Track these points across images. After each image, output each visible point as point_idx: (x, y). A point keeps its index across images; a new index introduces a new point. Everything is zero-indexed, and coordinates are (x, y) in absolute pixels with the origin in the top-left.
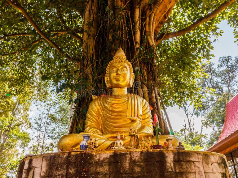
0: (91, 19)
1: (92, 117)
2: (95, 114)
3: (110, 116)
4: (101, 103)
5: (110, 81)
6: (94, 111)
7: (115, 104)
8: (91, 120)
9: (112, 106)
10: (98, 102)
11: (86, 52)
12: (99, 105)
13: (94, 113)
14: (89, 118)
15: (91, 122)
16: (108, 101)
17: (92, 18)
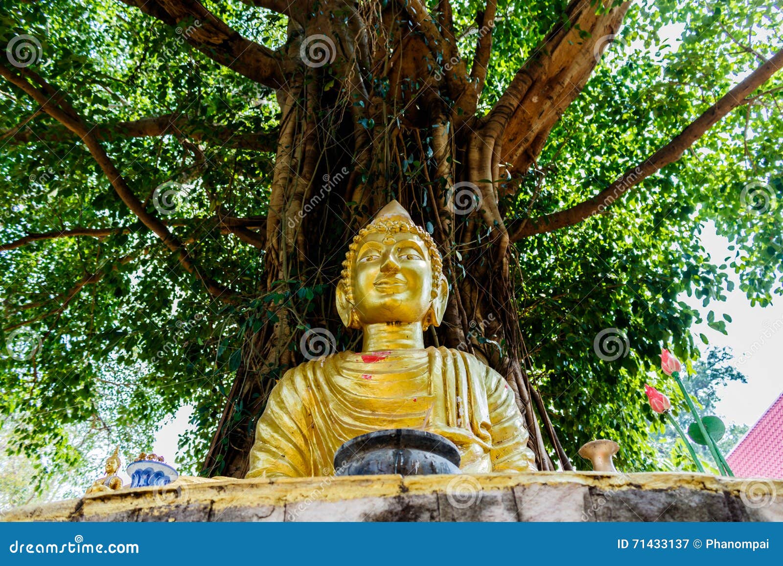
0: (296, 155)
1: (276, 435)
2: (290, 423)
3: (357, 423)
4: (316, 380)
5: (355, 299)
6: (288, 413)
7: (375, 377)
8: (274, 449)
9: (365, 382)
10: (305, 378)
11: (276, 246)
12: (309, 386)
13: (286, 419)
14: (265, 442)
15: (274, 455)
16: (347, 365)
17: (298, 155)
